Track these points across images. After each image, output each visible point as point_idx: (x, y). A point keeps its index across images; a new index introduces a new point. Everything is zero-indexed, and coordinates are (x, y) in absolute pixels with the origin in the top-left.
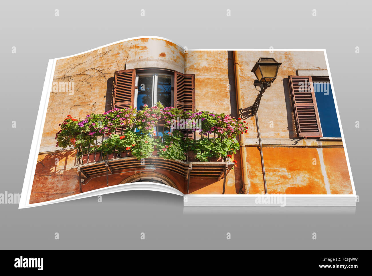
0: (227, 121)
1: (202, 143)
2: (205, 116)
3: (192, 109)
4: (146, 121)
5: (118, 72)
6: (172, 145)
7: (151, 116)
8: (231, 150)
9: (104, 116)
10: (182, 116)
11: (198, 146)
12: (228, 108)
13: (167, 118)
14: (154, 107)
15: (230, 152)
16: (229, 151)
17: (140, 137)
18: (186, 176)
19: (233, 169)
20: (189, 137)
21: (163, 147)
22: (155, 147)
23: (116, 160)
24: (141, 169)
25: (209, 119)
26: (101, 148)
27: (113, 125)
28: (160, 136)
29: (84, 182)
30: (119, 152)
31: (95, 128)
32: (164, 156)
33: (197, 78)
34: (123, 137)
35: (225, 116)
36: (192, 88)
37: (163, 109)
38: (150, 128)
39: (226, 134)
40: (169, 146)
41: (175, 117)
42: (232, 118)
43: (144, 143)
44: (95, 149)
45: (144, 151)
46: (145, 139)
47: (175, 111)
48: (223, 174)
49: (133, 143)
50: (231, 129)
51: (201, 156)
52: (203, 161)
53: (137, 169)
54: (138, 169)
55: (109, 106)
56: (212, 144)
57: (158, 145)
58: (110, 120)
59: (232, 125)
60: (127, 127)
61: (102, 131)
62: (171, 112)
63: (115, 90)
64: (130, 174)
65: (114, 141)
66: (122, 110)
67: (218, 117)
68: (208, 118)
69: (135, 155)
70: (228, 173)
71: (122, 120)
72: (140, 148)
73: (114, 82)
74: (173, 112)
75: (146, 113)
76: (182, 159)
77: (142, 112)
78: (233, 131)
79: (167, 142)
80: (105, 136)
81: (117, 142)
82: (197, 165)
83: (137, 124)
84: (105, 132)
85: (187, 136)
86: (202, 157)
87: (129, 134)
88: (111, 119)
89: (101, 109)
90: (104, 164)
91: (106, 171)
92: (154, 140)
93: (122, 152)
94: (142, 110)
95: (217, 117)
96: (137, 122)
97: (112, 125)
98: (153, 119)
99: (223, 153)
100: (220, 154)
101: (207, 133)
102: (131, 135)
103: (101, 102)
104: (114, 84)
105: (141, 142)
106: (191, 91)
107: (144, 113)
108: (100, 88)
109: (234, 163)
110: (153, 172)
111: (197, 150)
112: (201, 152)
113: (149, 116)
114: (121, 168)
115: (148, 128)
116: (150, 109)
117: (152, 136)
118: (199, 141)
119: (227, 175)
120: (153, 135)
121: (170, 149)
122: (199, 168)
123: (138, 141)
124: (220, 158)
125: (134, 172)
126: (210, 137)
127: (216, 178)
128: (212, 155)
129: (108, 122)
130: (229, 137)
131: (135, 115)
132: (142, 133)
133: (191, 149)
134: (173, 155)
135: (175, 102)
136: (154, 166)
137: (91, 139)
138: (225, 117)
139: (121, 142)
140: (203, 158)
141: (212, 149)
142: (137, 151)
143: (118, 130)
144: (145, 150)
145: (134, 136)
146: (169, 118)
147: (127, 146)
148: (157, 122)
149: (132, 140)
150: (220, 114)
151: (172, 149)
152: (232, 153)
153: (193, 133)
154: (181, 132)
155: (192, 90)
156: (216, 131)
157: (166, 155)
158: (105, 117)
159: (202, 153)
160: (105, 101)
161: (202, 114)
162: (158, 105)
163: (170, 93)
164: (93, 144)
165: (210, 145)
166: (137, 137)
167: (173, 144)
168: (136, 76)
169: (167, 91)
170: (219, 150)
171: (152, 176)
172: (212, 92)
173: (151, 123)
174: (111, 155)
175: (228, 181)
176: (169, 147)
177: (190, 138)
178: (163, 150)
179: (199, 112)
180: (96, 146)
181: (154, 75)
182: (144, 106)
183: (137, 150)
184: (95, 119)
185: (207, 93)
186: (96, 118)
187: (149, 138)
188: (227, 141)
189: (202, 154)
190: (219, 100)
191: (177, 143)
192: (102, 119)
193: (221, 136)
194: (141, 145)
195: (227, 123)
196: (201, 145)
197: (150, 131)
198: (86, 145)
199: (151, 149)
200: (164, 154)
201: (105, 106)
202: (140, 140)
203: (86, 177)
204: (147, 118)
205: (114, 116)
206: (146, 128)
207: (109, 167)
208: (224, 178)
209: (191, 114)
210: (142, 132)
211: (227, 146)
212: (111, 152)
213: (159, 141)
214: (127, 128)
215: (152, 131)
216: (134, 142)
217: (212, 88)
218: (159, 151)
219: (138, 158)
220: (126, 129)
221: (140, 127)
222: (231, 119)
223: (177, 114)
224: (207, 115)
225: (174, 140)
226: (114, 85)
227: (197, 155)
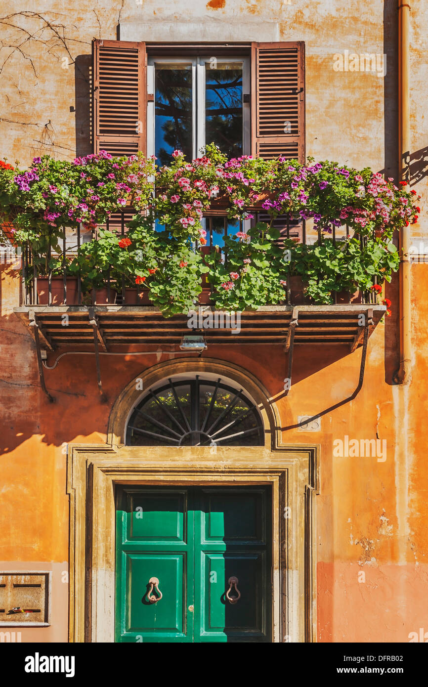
0: (375, 190)
1: (320, 253)
2: (327, 175)
3: (297, 155)
4: (181, 199)
5: (102, 44)
6: (248, 269)
7: (192, 185)
8: (382, 270)
9: (76, 170)
10: (275, 180)
11: (311, 263)
12: (379, 151)
13: (233, 191)
14: (200, 160)
15: (378, 277)
16: (375, 275)
17: (167, 249)
18: (285, 340)
19: (382, 321)
20: (292, 236)
21: (223, 279)
22: (204, 280)
23: (114, 309)
24: (170, 347)
25: (337, 185)
26: (77, 265)
27: (101, 200)
28: (217, 246)
29: (46, 360)
30: (120, 286)
31: (57, 200)
32: (228, 305)
33: (311, 54)
34: (127, 242)
35: (372, 175)
36: (299, 89)
37: (224, 165)
38: (192, 223)
39: (371, 227)
40: (239, 273)
41: (257, 186)
42: (386, 180)
43: (177, 266)
44: (62, 266)
45: (178, 293)
46: (179, 256)
47: (256, 165)
48: (362, 336)
49: (152, 266)
50: (384, 213)
51: (318, 288)
52: (320, 303)
53: (161, 347)
54: (164, 349)
55: (85, 143)
56: (341, 255)
57: (211, 273)
58: (91, 183)
59: (386, 202)
60: (135, 212)
61: (75, 213)
62: (244, 172)
63: (97, 95)
64: (146, 363)
65: (106, 252)
66: (119, 158)
67: (357, 179)
68: (335, 182)
69: (157, 302)
70: (371, 332)
71: (121, 189)
72: (167, 281)
73: (93, 70)
74: (249, 172)
75: (179, 177)
76: (274, 300)
77: (170, 171)
78: (387, 219)
79: (234, 263)
80: (83, 231)
81: (113, 255)
82: (308, 313)
83: (159, 207)
84: (83, 220)
85: (288, 233)
86: (319, 291)
87: (140, 237)
88: (95, 182)
89: (65, 147)
90: (86, 318)
91: (92, 341)
92: (201, 258)
93: (127, 290)
94: (169, 165)
95: (355, 179)
96: (157, 200)
97: (97, 201)
98: (199, 194)
99: (364, 282)
100: (356, 283)
101: (330, 225)
102: (145, 240)
103: (64, 124)
104: (93, 75)
105: (170, 263)
106: (296, 98)
107: (174, 176)
108: (57, 81)
109: (384, 308)
110: (200, 356)
111: (309, 273)
112: (316, 279)
113: (187, 185)
114: (126, 338)
115: (186, 220)
116: (189, 164)
117: (196, 248)
118: (313, 247)
119: (370, 335)
120: (199, 242)
121: (243, 282)
122: (313, 321)
123: (163, 259)
124: (356, 294)
125: (156, 358)
126: (337, 236)
127: (347, 345)
128: (340, 287)
129: (88, 191)
130: (377, 235)
131: (151, 179)
132: (172, 235)
133: (296, 270)
134: (250, 296)
135: (254, 140)
136: (202, 337)
137: (50, 233)
138: (372, 180)
139: (123, 256)
140: (322, 295)
141: (340, 270)
142: (161, 291)
143: (112, 217)
144: (180, 290)
145: (153, 244)
146: (240, 190)
147: (137, 272)
148: (208, 204)
149: (148, 255)
150: (360, 171)
151: (249, 279)
152: (382, 280)
153: (301, 224)
154: (272, 227)
155: (298, 96)
156: (349, 219)
157: (232, 301)
158: (79, 172)
159: (320, 281)
160: (73, 123)
161: (320, 170)
162: (208, 154)
163: (240, 111)
164: (57, 249)
165: (336, 258)
166: (159, 248)
167: (250, 265)
168: (149, 64)
169: (229, 105)
170: (355, 271)
171: (197, 369)
172: (345, 100)
173: (194, 208)
174: (102, 293)
175: (370, 353)
176: (240, 277)
177: (295, 241)
178: (225, 286)
179: (314, 164)
180: (64, 257)
181: (194, 63)
182: (174, 154)
183: (161, 287)
184: (56, 174)
185: (331, 104)
186: (57, 171)
187: (190, 253)
188: (373, 247)
189: (320, 285)
190: (359, 125)
191: (261, 261)
192: (73, 177)
193: (360, 233)
194: (170, 273)
195: (377, 197)
196: (318, 259)
197: (190, 230)
198: (42, 250)
199: (195, 286)
200: (228, 300)
201: (74, 137)
202: (167, 256)
203: (51, 348)
204: (182, 193)
205: (100, 173)
206: (181, 221)
207: (99, 329)
208: (364, 345)
209: (297, 170)
210: (172, 232)
211: (373, 261)
212: (101, 284)
213: (214, 262)
214: (134, 217)
215: (196, 232)
216: (153, 263)
217: (344, 88)
218: (215, 290)
219: (164, 313)
220: (131, 217)
221: (166, 218)
222: (385, 183)
223: (262, 174)
224: (332, 173)
225: (254, 254)
226: (93, 80)
227: (309, 285)
